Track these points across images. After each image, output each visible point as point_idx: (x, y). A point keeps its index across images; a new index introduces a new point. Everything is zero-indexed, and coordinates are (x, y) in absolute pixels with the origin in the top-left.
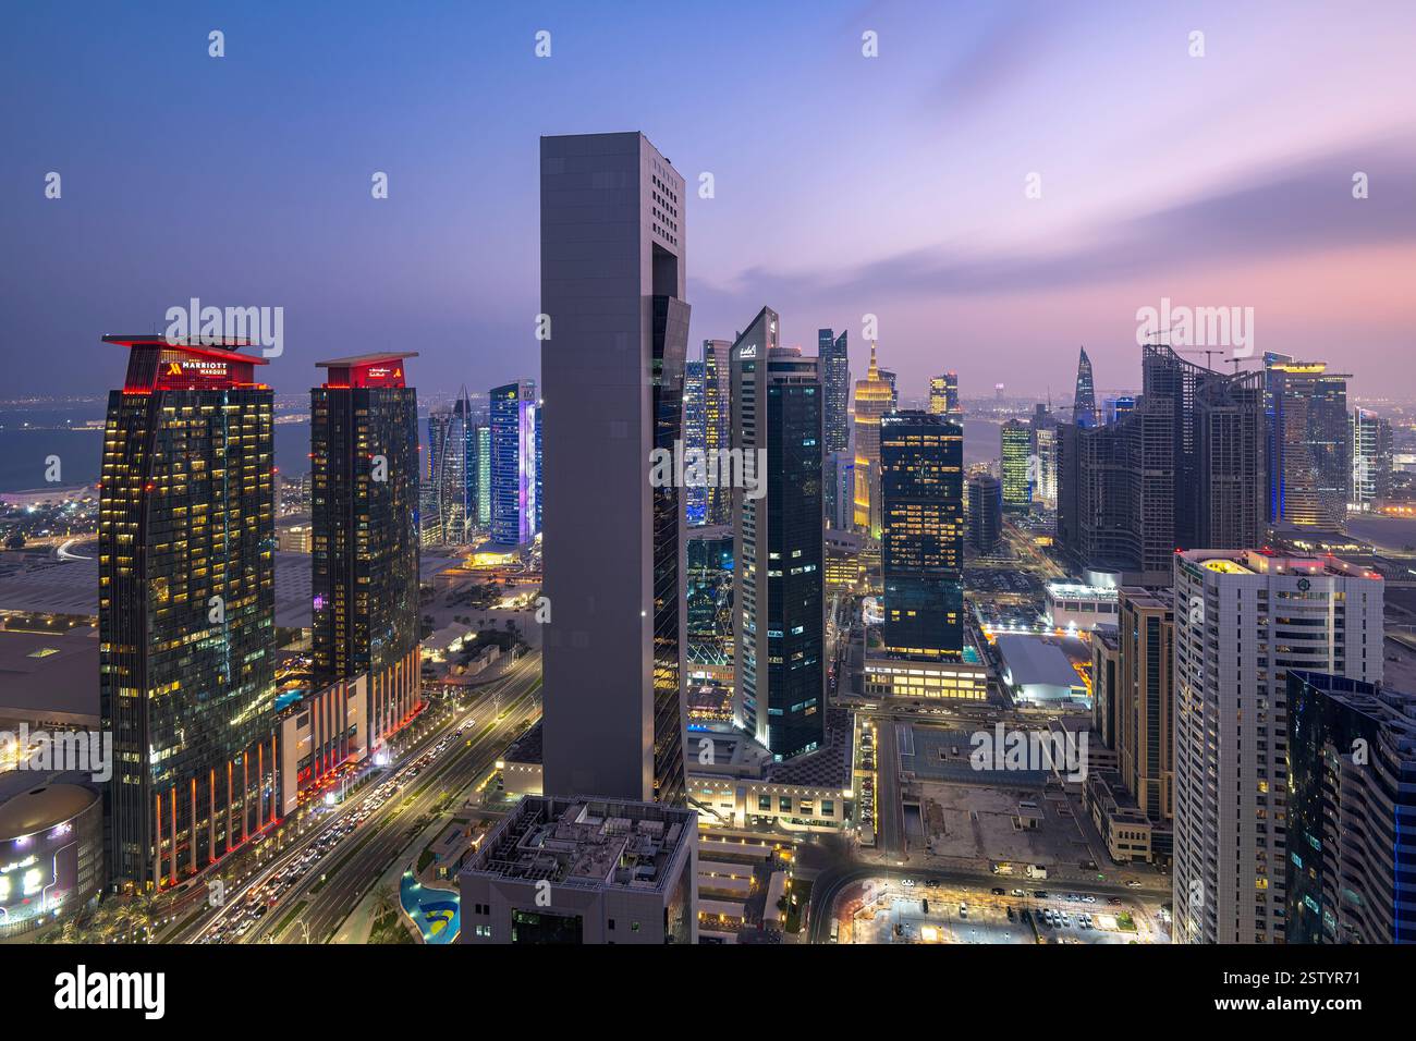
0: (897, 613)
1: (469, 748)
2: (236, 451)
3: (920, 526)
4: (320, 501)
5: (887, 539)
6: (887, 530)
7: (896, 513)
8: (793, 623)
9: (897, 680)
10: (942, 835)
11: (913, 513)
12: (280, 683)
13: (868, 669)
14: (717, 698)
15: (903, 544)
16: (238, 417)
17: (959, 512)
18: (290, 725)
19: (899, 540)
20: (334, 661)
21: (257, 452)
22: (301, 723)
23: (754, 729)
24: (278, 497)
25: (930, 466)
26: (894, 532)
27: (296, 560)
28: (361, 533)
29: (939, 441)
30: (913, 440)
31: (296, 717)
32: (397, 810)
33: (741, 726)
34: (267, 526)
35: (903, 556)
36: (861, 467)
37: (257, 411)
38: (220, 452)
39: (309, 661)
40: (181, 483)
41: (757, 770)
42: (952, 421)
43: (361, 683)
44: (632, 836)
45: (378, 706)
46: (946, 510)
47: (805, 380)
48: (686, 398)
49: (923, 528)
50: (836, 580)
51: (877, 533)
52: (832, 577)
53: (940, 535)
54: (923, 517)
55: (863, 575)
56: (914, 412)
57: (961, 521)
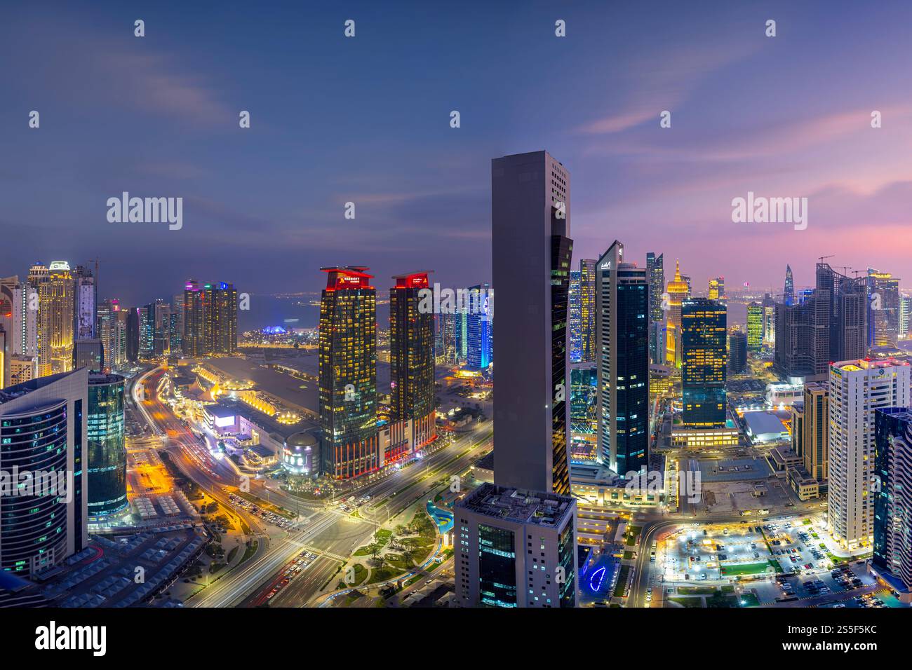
0: (690, 406)
1: (457, 458)
2: (363, 316)
3: (703, 360)
4: (394, 340)
5: (685, 368)
6: (685, 363)
7: (690, 354)
8: (631, 413)
9: (689, 439)
10: (714, 505)
11: (699, 354)
12: (378, 416)
13: (673, 435)
14: (588, 449)
15: (693, 370)
16: (363, 300)
17: (724, 352)
18: (382, 433)
19: (691, 368)
20: (399, 412)
21: (370, 317)
22: (386, 433)
23: (609, 464)
24: (377, 338)
25: (709, 328)
26: (688, 364)
27: (385, 365)
28: (410, 356)
29: (714, 314)
30: (700, 314)
31: (384, 431)
32: (425, 477)
33: (602, 463)
34: (374, 349)
35: (694, 377)
36: (670, 330)
37: (370, 299)
38: (357, 316)
39: (389, 409)
40: (344, 328)
41: (611, 482)
42: (721, 303)
43: (410, 422)
44: (541, 505)
45: (417, 433)
46: (717, 352)
47: (638, 281)
48: (570, 292)
49: (705, 361)
50: (655, 391)
51: (679, 365)
52: (654, 389)
53: (714, 364)
54: (705, 356)
55: (671, 388)
56: (701, 299)
57: (725, 356)
